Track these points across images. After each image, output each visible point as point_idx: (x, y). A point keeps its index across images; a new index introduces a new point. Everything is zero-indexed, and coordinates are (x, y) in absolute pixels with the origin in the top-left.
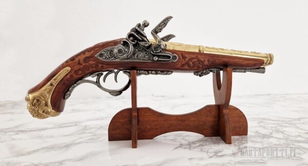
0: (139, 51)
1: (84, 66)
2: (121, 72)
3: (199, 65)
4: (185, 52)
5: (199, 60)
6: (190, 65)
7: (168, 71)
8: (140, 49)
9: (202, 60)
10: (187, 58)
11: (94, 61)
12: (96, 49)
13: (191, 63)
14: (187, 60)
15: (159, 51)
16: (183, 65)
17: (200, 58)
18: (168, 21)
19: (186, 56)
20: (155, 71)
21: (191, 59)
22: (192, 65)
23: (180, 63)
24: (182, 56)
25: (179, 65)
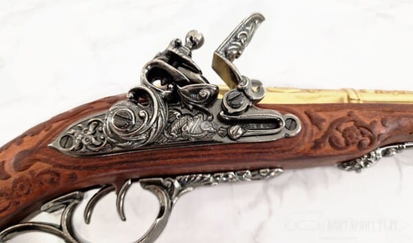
0: (182, 115)
1: (16, 182)
2: (136, 187)
3: (360, 137)
4: (314, 106)
5: (359, 125)
6: (337, 140)
7: (272, 168)
8: (184, 111)
9: (367, 122)
10: (324, 120)
11: (46, 161)
12: (55, 125)
13: (339, 135)
14: (325, 126)
15: (244, 108)
16: (317, 145)
17: (361, 118)
18: (255, 27)
19: (322, 115)
20: (234, 171)
21: (335, 124)
22: (342, 140)
23: (307, 140)
24: (310, 117)
25: (306, 145)
